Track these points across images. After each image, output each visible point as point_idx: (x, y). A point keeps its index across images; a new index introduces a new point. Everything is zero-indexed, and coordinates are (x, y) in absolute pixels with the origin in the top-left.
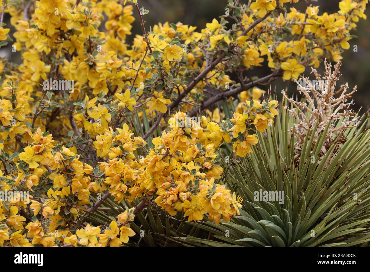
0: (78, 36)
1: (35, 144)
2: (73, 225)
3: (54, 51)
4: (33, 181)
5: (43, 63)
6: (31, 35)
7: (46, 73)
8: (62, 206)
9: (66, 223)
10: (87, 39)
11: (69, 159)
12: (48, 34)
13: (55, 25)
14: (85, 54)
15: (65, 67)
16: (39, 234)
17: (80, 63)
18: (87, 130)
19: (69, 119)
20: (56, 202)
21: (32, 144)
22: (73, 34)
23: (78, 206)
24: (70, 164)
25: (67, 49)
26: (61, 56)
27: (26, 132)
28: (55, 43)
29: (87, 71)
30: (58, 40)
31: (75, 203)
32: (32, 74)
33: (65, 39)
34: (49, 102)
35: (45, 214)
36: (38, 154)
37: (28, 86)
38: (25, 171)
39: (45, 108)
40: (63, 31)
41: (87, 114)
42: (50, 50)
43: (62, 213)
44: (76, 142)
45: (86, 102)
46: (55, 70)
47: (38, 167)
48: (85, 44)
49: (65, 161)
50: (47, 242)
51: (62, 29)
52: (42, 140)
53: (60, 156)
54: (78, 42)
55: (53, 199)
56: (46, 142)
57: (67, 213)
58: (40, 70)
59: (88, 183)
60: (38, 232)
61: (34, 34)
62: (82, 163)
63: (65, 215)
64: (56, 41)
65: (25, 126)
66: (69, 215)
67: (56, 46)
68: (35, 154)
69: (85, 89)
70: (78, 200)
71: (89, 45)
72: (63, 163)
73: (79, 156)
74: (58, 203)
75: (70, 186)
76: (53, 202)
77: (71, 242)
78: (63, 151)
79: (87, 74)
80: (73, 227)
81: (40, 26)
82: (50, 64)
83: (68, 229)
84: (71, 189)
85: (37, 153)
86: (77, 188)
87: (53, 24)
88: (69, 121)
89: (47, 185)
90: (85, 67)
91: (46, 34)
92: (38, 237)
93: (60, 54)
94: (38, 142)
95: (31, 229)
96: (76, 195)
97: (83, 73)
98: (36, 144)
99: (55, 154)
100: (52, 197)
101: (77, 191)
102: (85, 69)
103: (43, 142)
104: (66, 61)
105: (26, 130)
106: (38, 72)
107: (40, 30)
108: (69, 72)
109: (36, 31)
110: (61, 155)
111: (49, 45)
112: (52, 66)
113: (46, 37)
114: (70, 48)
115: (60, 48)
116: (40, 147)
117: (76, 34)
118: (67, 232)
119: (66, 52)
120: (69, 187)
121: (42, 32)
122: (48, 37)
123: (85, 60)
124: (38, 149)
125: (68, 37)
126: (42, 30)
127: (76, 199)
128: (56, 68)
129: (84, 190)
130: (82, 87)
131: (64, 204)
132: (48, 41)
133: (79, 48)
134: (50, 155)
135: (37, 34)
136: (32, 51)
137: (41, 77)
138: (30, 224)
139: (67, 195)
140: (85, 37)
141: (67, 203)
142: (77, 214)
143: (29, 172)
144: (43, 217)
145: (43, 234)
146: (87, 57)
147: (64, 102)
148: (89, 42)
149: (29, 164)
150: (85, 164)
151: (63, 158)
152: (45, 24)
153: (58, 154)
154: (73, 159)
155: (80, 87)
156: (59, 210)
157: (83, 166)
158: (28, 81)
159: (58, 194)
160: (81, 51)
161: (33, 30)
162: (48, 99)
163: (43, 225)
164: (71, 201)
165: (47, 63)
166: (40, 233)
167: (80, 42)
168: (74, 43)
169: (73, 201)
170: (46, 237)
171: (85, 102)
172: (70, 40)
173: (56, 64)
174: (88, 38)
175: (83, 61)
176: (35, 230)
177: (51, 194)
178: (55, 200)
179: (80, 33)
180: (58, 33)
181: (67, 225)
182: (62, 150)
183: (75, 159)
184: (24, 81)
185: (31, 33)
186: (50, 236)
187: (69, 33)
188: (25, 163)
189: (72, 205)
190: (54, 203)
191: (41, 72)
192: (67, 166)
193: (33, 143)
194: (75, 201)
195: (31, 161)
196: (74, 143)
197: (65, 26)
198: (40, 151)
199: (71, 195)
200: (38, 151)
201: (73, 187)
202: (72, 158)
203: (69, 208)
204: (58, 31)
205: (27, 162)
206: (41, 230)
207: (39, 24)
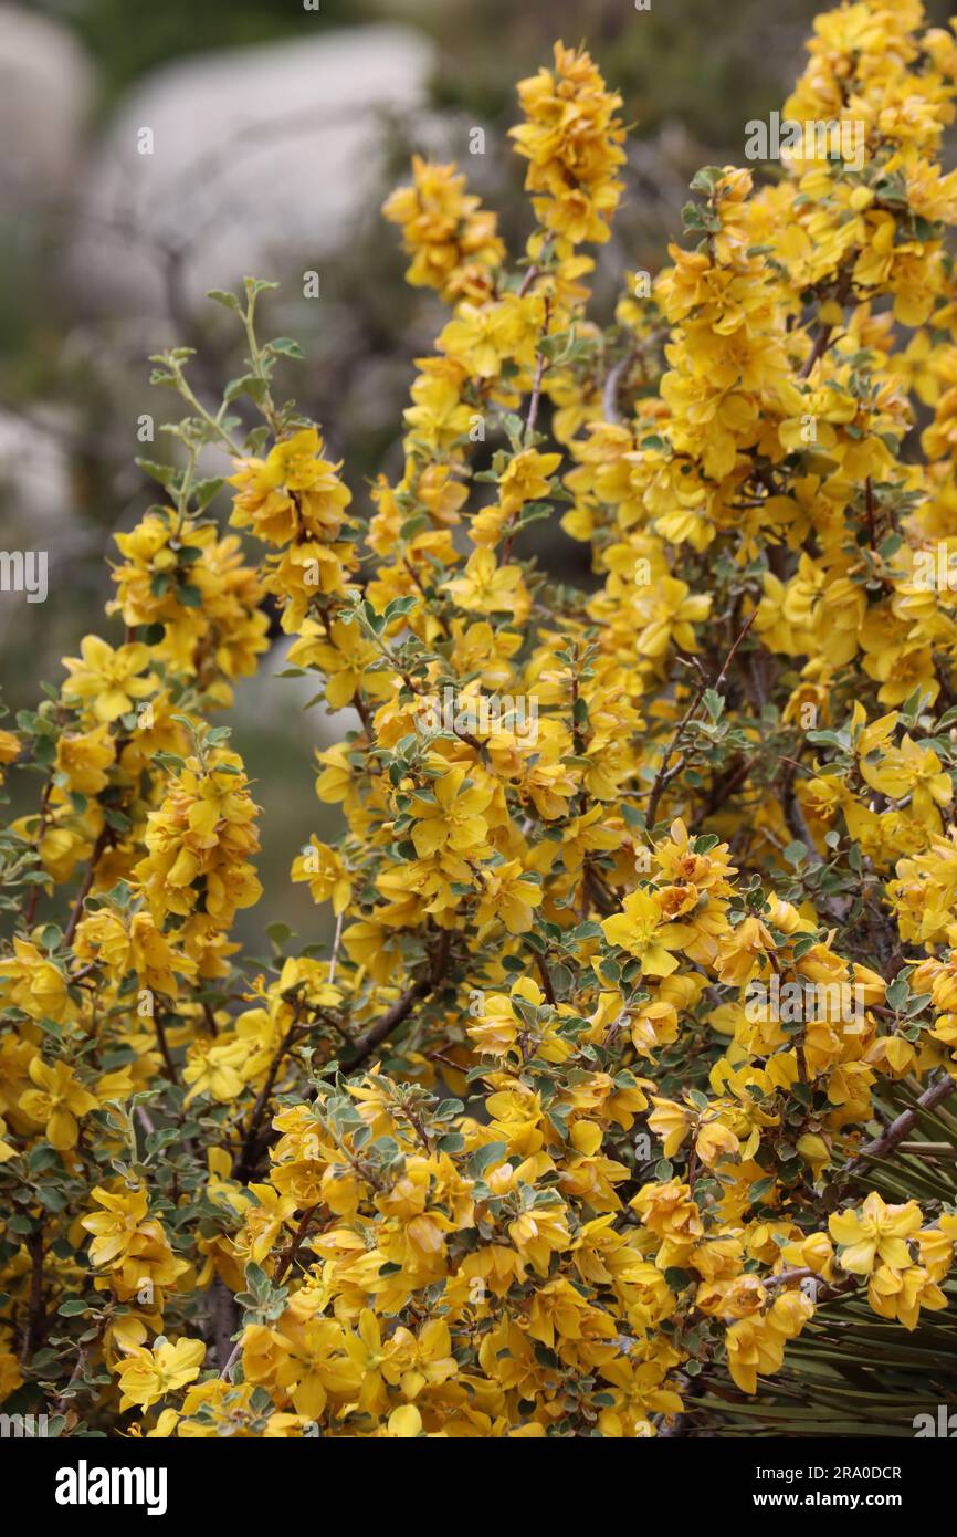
0: (823, 480)
1: (664, 883)
2: (807, 1202)
3: (726, 539)
4: (658, 1024)
5: (681, 587)
6: (644, 474)
7: (693, 623)
8: (765, 1129)
9: (783, 1197)
10: (856, 490)
11: (794, 944)
12: (707, 472)
13: (736, 434)
14: (851, 549)
15: (766, 602)
16: (683, 1230)
17: (827, 583)
18: (858, 841)
19: (781, 802)
20: (743, 1111)
21: (653, 881)
22: (803, 473)
23: (828, 1126)
24: (797, 963)
25: (778, 531)
26: (754, 556)
27: (626, 845)
28: (734, 506)
29: (857, 614)
30: (744, 494)
31: (816, 1116)
32: (639, 631)
33: (774, 491)
34: (711, 729)
35: (704, 1152)
36: (677, 920)
37: (625, 672)
38: (627, 987)
39: (696, 751)
40: (767, 459)
41: (858, 779)
42: (711, 534)
43: (765, 1155)
44: (812, 883)
45: (857, 730)
46: (728, 614)
47: (675, 973)
48: (848, 512)
49: (780, 952)
50: (714, 1259)
51: (762, 451)
52: (690, 866)
53: (761, 934)
54: (824, 503)
55: (731, 1102)
56: (704, 878)
57: (784, 1155)
58: (671, 613)
59: (867, 1040)
60: (678, 1221)
61: (655, 472)
62: (845, 961)
63: (778, 1162)
64: (737, 499)
65: (621, 821)
66: (794, 1163)
67: (736, 518)
68: (663, 923)
69: (849, 685)
70: (830, 1104)
71: (864, 513)
72: (773, 959)
73: (832, 933)
74: (751, 1114)
75: (800, 1052)
76: (732, 1112)
77: (807, 1261)
78: (773, 912)
79: (860, 627)
80: (809, 1209)
81: (680, 442)
82: (711, 589)
83: (788, 1216)
84: (801, 1062)
85: (673, 917)
86: (825, 1057)
87: (728, 431)
88: (779, 812)
89: (704, 1051)
90: (852, 597)
91: (701, 471)
92: (678, 1240)
93: (749, 547)
94: (676, 876)
95: (654, 1210)
96: (821, 1087)
97: (842, 623)
98: (668, 883)
99: (742, 923)
100: (729, 1094)
101: (825, 1070)
102: (850, 605)
103: (696, 875)
104: (770, 579)
105: (625, 836)
106: (664, 619)
107: (678, 455)
108: (782, 618)
109: (662, 461)
110: (763, 927)
111: (708, 512)
112: (715, 599)
113: (700, 482)
114: (791, 525)
115: (753, 527)
116: (683, 892)
117: (814, 472)
118: (788, 1227)
119: (776, 542)
120: (793, 1053)
121: (685, 462)
122: (708, 481)
123: (850, 571)
124: (675, 901)
125: (784, 484)
126: (685, 456)
127: (820, 1099)
128: (732, 604)
129: (853, 1068)
130: (835, 677)
131: (776, 1120)
132: (704, 500)
133: (827, 524)
134: (722, 927)
135: (668, 471)
136: (639, 540)
137: (672, 639)
138: (648, 1190)
139: (787, 1087)
140: (851, 483)
141: (785, 1116)
142: (823, 1161)
143: (641, 989)
144: (699, 1162)
145: (697, 1230)
146: (857, 561)
147: (762, 735)
148: (864, 502)
149: (643, 957)
150: (856, 965)
151: (771, 939)
152: (701, 432)
153: (752, 925)
154: (808, 943)
155: (825, 680)
156: (754, 1144)
157: (847, 972)
158: (623, 654)
159: (750, 1082)
160: (836, 538)
161: (651, 455)
162: (707, 719)
163: (696, 1196)
164: (802, 1107)
165: (696, 588)
166: (686, 1224)
167: (829, 502)
168: (809, 505)
169: (809, 1107)
170: (710, 1240)
171: (852, 730)
172: (792, 493)
173: (734, 591)
174: (862, 485)
175: (844, 575)
176: (668, 1215)
177: (725, 1082)
178: (738, 1103)
179: (833, 466)
180: (745, 467)
181: (787, 1202)
182: (768, 908)
183: (817, 947)
184: (611, 653)
185: (642, 468)
186: (725, 1238)
187: (787, 469)
188: (626, 954)
189: (805, 1123)
190: (738, 1115)
191: (674, 622)
192: (789, 970)
193: (659, 877)
194: (817, 1108)
195: (650, 948)
196: (807, 889)
197: (776, 441)
198: (685, 908)
199: (802, 1085)
200: (676, 908)
201: (808, 1053)
202: (803, 939)
203: (793, 1134)
204: (746, 459)
205: (635, 952)
206: (692, 1215)
207: (675, 434)
